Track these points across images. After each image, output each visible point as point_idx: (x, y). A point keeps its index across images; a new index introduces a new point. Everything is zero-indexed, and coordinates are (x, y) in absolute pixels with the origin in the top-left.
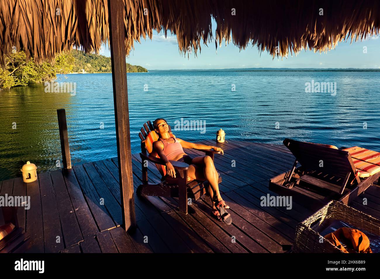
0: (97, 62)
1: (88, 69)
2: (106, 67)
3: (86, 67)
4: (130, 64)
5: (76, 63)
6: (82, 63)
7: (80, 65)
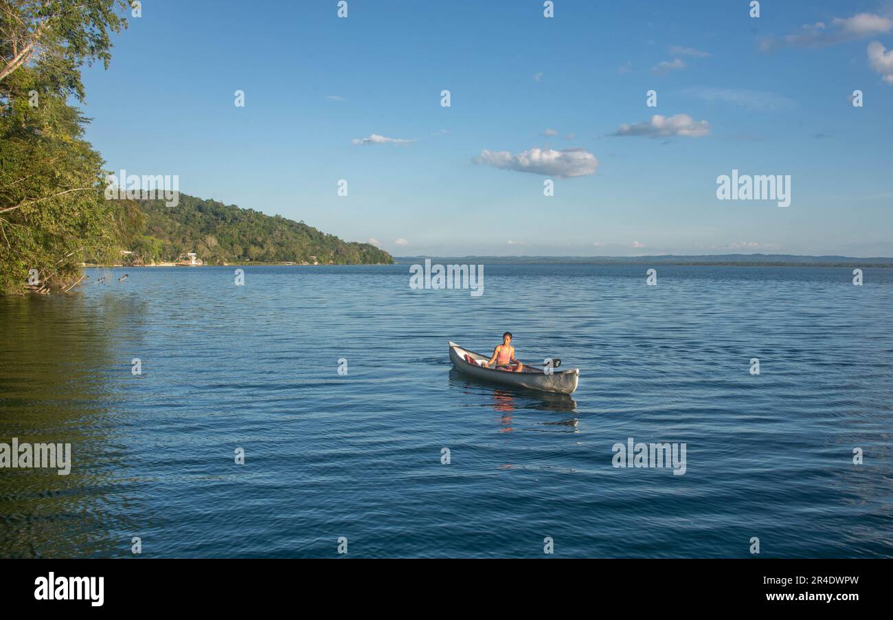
0: (237, 230)
1: (207, 254)
2: (262, 247)
3: (201, 247)
4: (340, 238)
5: (174, 234)
6: (191, 234)
7: (184, 241)
